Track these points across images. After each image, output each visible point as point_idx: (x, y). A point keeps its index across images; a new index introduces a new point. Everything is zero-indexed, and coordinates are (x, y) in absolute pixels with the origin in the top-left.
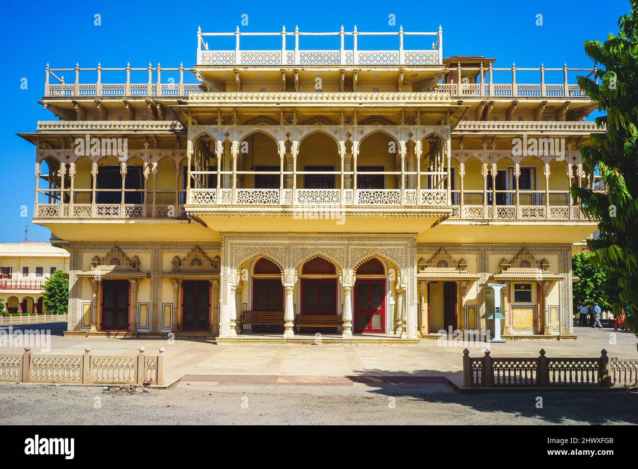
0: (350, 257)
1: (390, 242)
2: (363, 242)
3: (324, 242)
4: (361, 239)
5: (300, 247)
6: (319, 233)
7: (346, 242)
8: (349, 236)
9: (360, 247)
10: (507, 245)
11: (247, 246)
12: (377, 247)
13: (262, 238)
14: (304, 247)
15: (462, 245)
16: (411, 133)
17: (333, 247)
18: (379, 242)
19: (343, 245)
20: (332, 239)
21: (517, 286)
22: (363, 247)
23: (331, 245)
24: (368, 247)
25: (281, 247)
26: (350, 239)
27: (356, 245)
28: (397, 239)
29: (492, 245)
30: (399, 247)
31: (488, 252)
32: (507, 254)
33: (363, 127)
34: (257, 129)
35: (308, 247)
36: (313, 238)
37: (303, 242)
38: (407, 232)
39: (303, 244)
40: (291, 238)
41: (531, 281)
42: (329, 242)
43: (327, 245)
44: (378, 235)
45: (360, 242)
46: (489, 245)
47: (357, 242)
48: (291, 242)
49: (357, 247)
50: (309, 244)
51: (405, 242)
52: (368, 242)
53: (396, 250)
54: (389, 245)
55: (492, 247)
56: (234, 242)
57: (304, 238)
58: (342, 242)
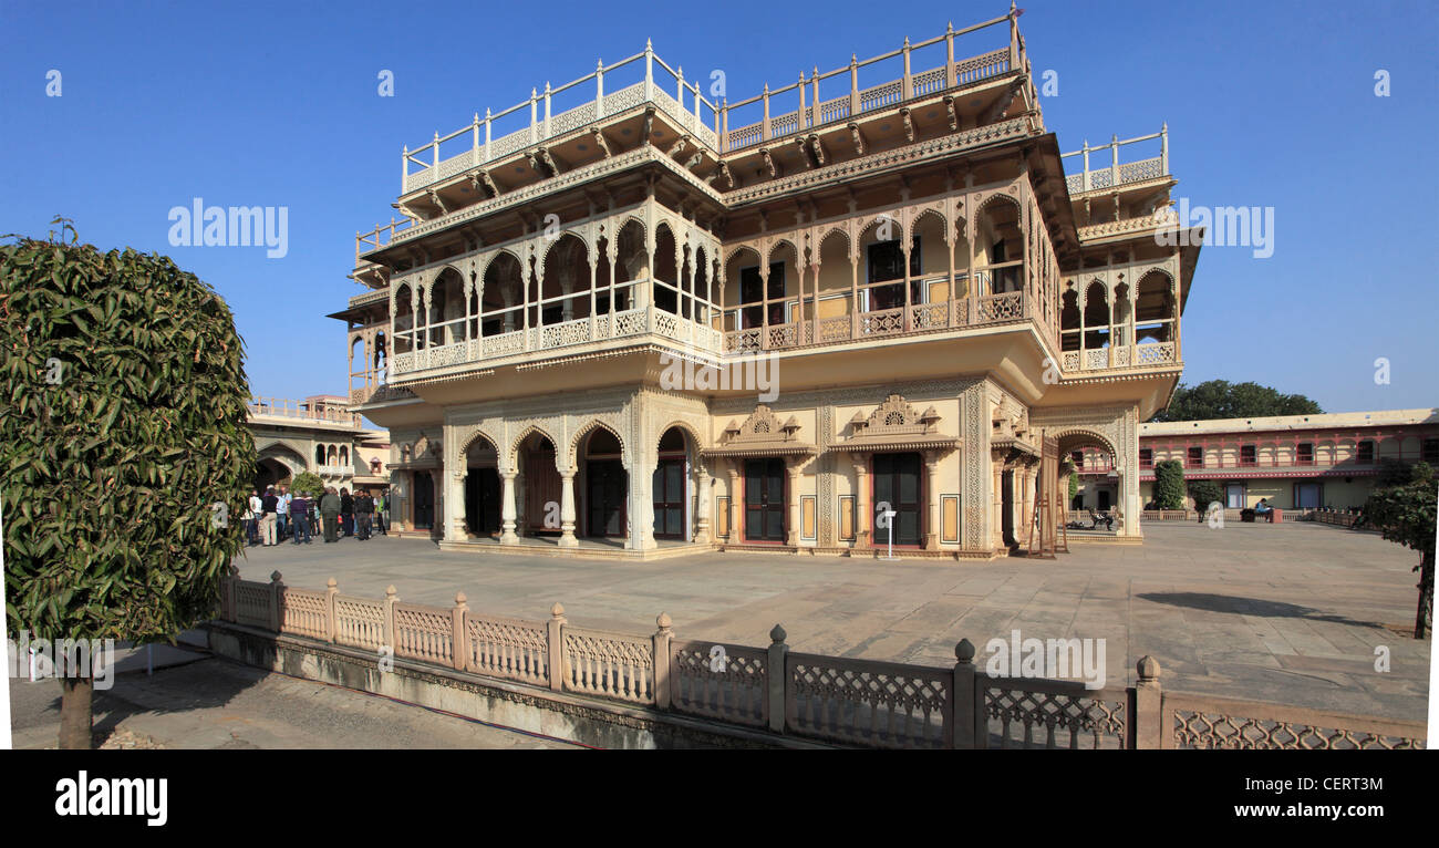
0: (566, 427)
1: (609, 401)
2: (580, 404)
3: (539, 408)
4: (576, 398)
5: (515, 417)
6: (531, 395)
8: (563, 396)
9: (576, 412)
10: (865, 387)
13: (477, 409)
14: (519, 417)
15: (793, 392)
16: (602, 226)
17: (547, 414)
19: (558, 409)
22: (580, 411)
23: (545, 411)
24: (585, 411)
27: (572, 408)
28: (618, 394)
29: (841, 388)
31: (835, 402)
32: (867, 403)
39: (517, 414)
42: (543, 407)
43: (541, 411)
44: (596, 391)
45: (576, 404)
46: (835, 389)
47: (573, 404)
48: (505, 411)
49: (573, 411)
50: (524, 413)
55: (842, 392)
58: (557, 405)
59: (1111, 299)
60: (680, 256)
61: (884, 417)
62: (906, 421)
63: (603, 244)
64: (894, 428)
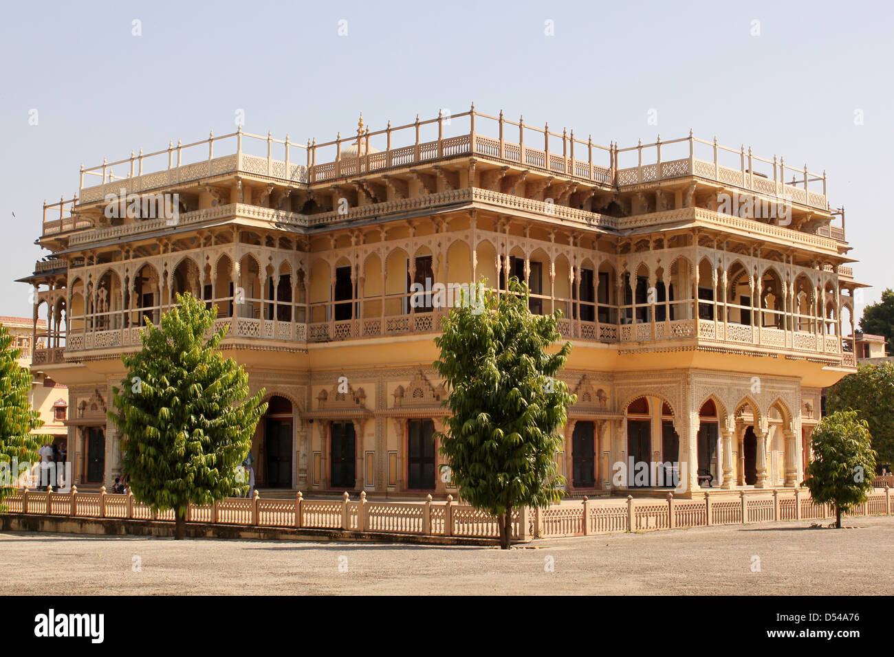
59: (652, 280)
60: (263, 276)
61: (412, 392)
62: (425, 395)
63: (208, 269)
64: (418, 400)
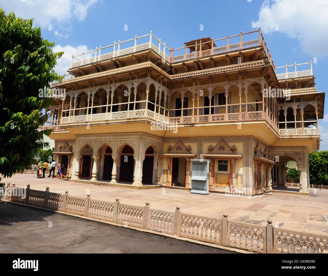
0: (116, 145)
1: (131, 137)
2: (121, 137)
3: (107, 137)
4: (120, 135)
5: (99, 140)
6: (106, 133)
7: (115, 137)
8: (116, 134)
9: (120, 140)
10: (213, 137)
11: (83, 140)
12: (126, 139)
13: (87, 136)
14: (101, 140)
15: (190, 138)
16: (133, 83)
17: (110, 140)
18: (127, 137)
19: (114, 139)
20: (110, 136)
21: (220, 162)
22: (121, 139)
23: (110, 138)
24: (123, 140)
25: (94, 140)
26: (117, 136)
27: (119, 138)
28: (134, 135)
29: (205, 137)
30: (135, 139)
31: (203, 142)
32: (213, 142)
33: (116, 84)
34: (82, 91)
35: (102, 140)
36: (104, 136)
37: (100, 138)
38: (138, 131)
39: (100, 139)
40: (97, 136)
41: (226, 159)
42: (109, 137)
43: (108, 139)
44: (127, 134)
45: (120, 137)
46: (203, 137)
47: (119, 137)
48: (97, 138)
49: (119, 139)
50: (103, 139)
51: (137, 137)
52: (123, 137)
53: (134, 141)
54: (131, 138)
55: (205, 138)
56: (79, 138)
57: (101, 136)
58: (114, 137)
